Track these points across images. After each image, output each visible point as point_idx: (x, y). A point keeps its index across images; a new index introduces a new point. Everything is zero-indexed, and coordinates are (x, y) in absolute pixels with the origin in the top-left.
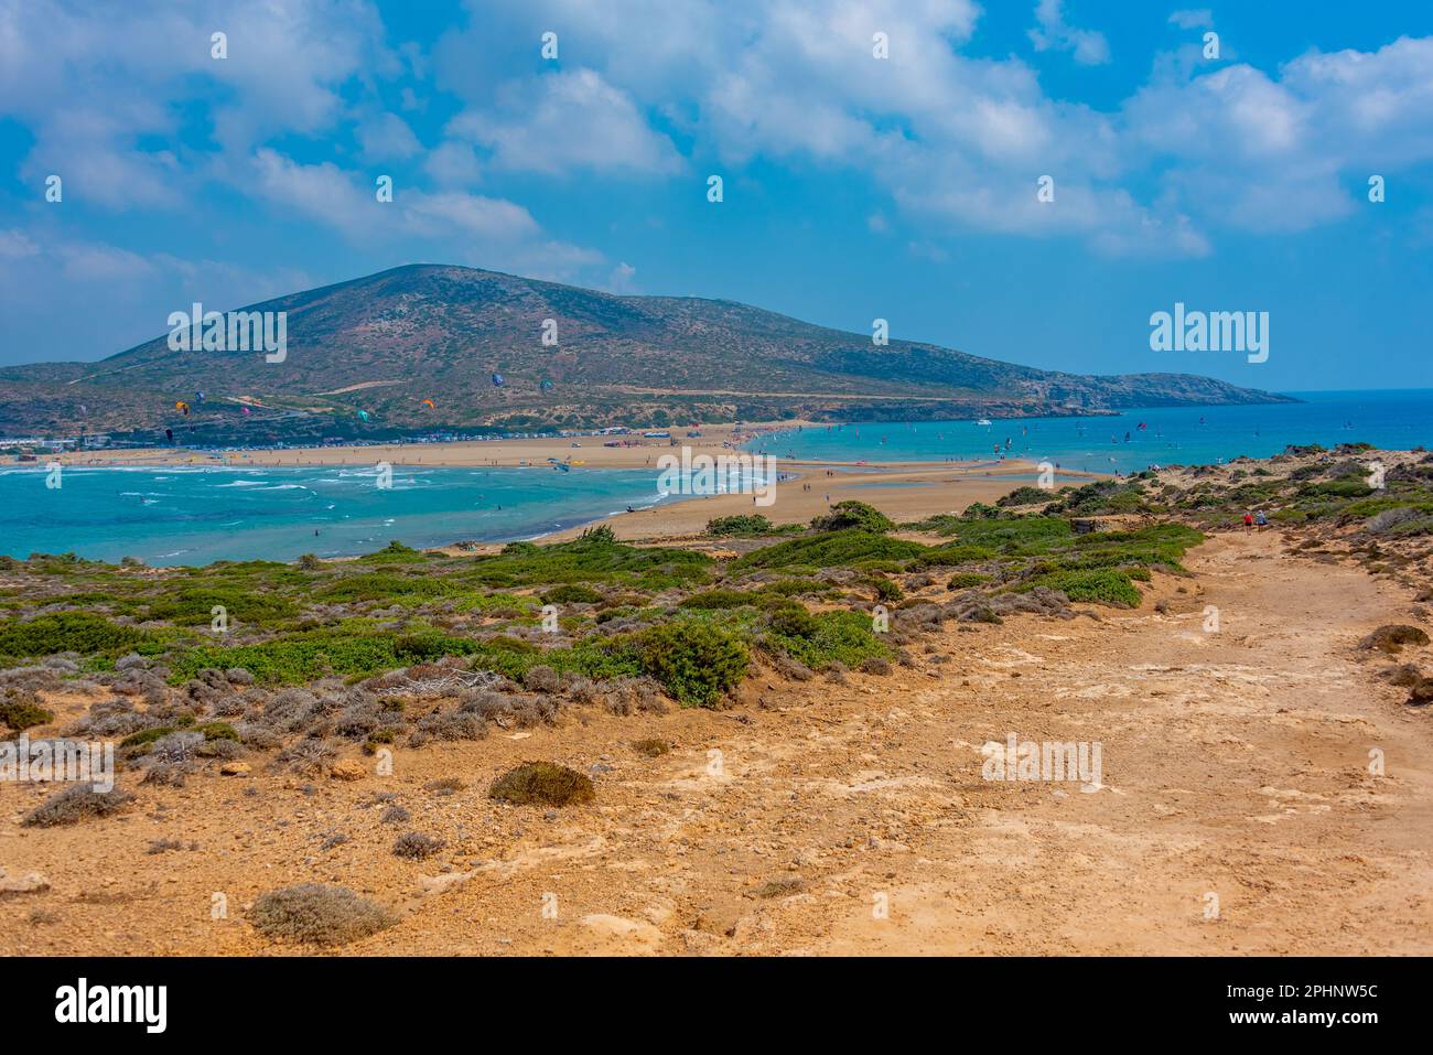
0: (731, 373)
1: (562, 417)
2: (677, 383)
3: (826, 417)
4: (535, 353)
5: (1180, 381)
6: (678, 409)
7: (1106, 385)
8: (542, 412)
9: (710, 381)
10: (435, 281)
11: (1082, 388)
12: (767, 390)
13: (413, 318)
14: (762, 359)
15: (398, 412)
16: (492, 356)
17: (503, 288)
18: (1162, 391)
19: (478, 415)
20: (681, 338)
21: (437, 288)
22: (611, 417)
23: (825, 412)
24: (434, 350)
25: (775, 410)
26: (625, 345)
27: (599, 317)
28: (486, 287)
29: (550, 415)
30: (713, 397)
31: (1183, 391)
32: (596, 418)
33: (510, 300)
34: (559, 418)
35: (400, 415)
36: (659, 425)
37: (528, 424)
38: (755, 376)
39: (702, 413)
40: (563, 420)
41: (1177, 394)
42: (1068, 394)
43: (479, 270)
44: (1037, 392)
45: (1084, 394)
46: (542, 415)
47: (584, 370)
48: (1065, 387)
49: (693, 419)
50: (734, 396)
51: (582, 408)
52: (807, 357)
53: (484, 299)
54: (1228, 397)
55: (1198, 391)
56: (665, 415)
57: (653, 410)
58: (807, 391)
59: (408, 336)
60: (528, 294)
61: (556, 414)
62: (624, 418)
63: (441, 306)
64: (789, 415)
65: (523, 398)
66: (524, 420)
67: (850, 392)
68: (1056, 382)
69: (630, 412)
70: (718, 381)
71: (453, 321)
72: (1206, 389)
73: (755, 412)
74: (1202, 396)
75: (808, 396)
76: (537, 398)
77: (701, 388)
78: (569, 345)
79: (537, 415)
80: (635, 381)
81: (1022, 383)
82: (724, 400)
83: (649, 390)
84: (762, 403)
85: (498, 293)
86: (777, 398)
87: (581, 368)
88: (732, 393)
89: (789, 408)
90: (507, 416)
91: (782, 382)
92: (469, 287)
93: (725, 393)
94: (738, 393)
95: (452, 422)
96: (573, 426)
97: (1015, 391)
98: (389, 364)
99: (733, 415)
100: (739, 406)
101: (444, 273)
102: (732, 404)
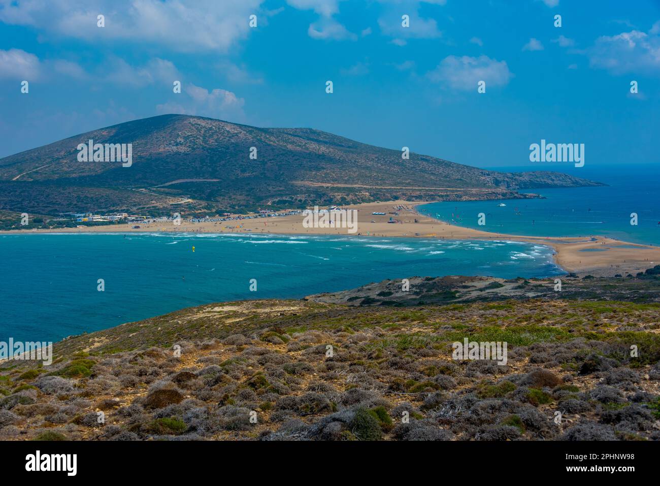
0: (355, 176)
1: (302, 200)
2: (333, 181)
3: (414, 199)
5: (551, 175)
6: (350, 196)
7: (517, 177)
9: (348, 180)
10: (192, 125)
11: (506, 179)
12: (377, 184)
14: (360, 166)
15: (222, 197)
16: (235, 165)
17: (228, 129)
18: (542, 180)
19: (262, 200)
21: (193, 128)
22: (323, 200)
23: (413, 197)
25: (389, 195)
26: (297, 160)
28: (219, 129)
29: (296, 199)
31: (553, 180)
32: (316, 201)
33: (233, 136)
34: (300, 201)
35: (224, 199)
36: (346, 204)
37: (287, 204)
38: (366, 176)
40: (303, 202)
41: (550, 182)
42: (501, 182)
43: (211, 119)
44: (489, 182)
45: (508, 182)
47: (283, 174)
48: (499, 179)
49: (358, 201)
50: (365, 188)
52: (379, 165)
53: (220, 135)
54: (573, 183)
55: (559, 180)
56: (345, 199)
57: (340, 196)
58: (395, 185)
60: (241, 132)
61: (299, 199)
64: (396, 198)
65: (278, 191)
66: (285, 202)
67: (412, 185)
68: (495, 177)
69: (330, 197)
70: (351, 180)
72: (563, 179)
73: (379, 196)
74: (561, 183)
75: (398, 188)
76: (284, 190)
77: (346, 183)
78: (271, 160)
79: (290, 199)
80: (312, 179)
81: (482, 177)
82: (361, 190)
83: (320, 184)
84: (381, 192)
85: (226, 132)
86: (385, 189)
87: (281, 172)
88: (362, 186)
89: (395, 194)
90: (277, 200)
91: (381, 180)
92: (211, 129)
93: (359, 186)
94: (365, 186)
95: (251, 203)
96: (308, 205)
97: (481, 182)
98: (185, 170)
99: (372, 198)
100: (370, 193)
101: (195, 121)
102: (366, 192)
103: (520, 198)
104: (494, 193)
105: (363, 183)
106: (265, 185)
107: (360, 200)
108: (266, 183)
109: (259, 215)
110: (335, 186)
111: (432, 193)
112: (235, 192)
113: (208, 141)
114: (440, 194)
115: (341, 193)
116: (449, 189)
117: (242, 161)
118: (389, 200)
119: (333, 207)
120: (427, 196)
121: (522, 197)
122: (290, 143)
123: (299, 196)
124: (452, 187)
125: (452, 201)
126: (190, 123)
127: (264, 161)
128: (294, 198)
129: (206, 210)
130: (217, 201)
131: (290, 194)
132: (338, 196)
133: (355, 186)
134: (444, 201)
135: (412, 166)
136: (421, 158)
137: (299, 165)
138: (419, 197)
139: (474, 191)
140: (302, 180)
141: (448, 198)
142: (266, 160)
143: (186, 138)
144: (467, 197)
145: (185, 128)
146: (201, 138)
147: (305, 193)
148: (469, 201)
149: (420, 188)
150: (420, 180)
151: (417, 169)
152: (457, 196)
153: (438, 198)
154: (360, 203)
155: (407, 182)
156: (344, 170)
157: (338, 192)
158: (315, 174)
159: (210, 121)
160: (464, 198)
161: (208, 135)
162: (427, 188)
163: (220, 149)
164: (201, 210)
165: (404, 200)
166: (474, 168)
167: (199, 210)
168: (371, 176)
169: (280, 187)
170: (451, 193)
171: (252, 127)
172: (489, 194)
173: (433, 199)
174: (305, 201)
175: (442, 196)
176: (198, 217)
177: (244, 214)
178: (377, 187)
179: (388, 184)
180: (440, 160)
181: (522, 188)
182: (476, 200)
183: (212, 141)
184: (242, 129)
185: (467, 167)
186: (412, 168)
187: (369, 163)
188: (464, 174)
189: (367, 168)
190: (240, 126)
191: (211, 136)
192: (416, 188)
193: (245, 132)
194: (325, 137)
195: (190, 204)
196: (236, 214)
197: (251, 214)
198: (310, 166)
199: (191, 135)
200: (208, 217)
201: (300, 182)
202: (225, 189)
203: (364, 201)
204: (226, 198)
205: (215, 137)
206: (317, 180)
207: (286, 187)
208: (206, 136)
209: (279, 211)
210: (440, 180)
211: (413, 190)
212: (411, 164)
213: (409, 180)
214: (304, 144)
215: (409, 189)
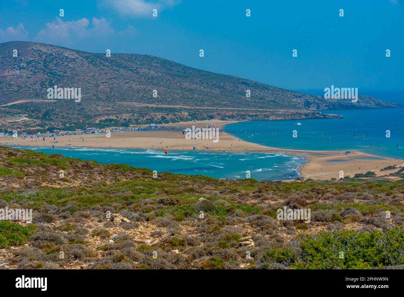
0: (178, 97)
1: (126, 119)
2: (157, 102)
3: (227, 118)
4: (90, 86)
6: (170, 116)
8: (118, 117)
9: (171, 101)
10: (35, 51)
11: (317, 101)
12: (197, 105)
13: (30, 69)
14: (184, 88)
15: (56, 116)
17: (66, 55)
19: (91, 118)
20: (148, 79)
21: (37, 55)
22: (145, 119)
23: (226, 116)
24: (44, 84)
25: (205, 115)
26: (127, 83)
27: (111, 69)
28: (58, 54)
29: (121, 118)
30: (176, 109)
31: (359, 102)
32: (139, 119)
33: (71, 61)
34: (125, 119)
35: (57, 118)
36: (165, 123)
37: (113, 122)
38: (188, 98)
39: (179, 117)
41: (356, 104)
42: (311, 104)
43: (52, 46)
44: (300, 104)
45: (318, 104)
46: (118, 118)
47: (114, 95)
48: (310, 101)
49: (176, 120)
50: (185, 108)
51: (133, 115)
52: (202, 88)
53: (59, 60)
54: (377, 105)
55: (364, 102)
56: (165, 118)
57: (161, 116)
58: (213, 106)
59: (30, 78)
60: (78, 58)
61: (123, 118)
62: (150, 119)
63: (40, 63)
64: (212, 117)
65: (106, 110)
66: (111, 120)
67: (228, 106)
68: (306, 99)
69: (152, 116)
70: (174, 101)
71: (48, 71)
72: (368, 101)
73: (196, 115)
74: (366, 104)
75: (215, 108)
77: (168, 104)
78: (103, 83)
79: (116, 118)
80: (139, 100)
81: (293, 99)
82: (181, 110)
83: (146, 105)
84: (199, 112)
85: (64, 57)
86: (203, 109)
87: (112, 94)
88: (183, 107)
89: (210, 114)
90: (104, 119)
91: (201, 101)
92: (51, 55)
93: (180, 107)
94: (185, 107)
95: (81, 121)
96: (131, 123)
97: (292, 103)
98: (26, 91)
99: (190, 117)
100: (189, 113)
101: (37, 47)
102: (186, 112)
103: (321, 118)
104: (298, 113)
105: (184, 104)
106: (95, 106)
107: (179, 119)
108: (95, 104)
109: (85, 132)
110: (159, 106)
111: (243, 113)
112: (68, 111)
113: (48, 66)
114: (251, 114)
115: (162, 112)
116: (260, 110)
117: (78, 84)
118: (205, 119)
119: (152, 125)
120: (239, 116)
121: (322, 117)
122: (123, 68)
123: (123, 115)
124: (263, 108)
125: (261, 120)
126: (32, 49)
127: (97, 83)
128: (120, 117)
129: (40, 128)
130: (51, 120)
131: (115, 114)
132: (159, 116)
133: (176, 106)
134: (253, 120)
135: (232, 89)
136: (242, 82)
137: (128, 87)
138: (232, 117)
139: (281, 111)
140: (130, 101)
141: (257, 117)
142: (99, 83)
143: (28, 63)
144: (274, 117)
145: (28, 54)
146: (42, 63)
147: (130, 113)
148: (275, 120)
149: (234, 109)
150: (236, 101)
151: (235, 92)
152: (265, 116)
153: (248, 117)
154: (178, 122)
155: (224, 103)
156: (169, 92)
157: (159, 112)
158: (143, 96)
159: (51, 48)
160: (271, 118)
161: (48, 60)
162: (240, 109)
163: (59, 73)
164: (35, 127)
165: (219, 119)
166: (289, 91)
167: (33, 127)
168: (193, 97)
169: (108, 107)
170: (260, 114)
171: (88, 53)
172: (293, 114)
173: (244, 118)
174: (130, 119)
175: (252, 116)
176: (30, 133)
177: (72, 131)
178: (196, 108)
179: (206, 105)
180: (259, 83)
181: (330, 109)
182: (281, 120)
183: (51, 66)
184: (80, 56)
185: (282, 89)
186: (232, 90)
187: (193, 86)
188: (278, 96)
189: (191, 90)
190: (78, 52)
191: (51, 61)
192: (231, 109)
193: (82, 58)
194: (157, 63)
195: (26, 122)
196: (65, 130)
197: (79, 131)
198: (139, 88)
199: (33, 60)
200: (39, 133)
201: (128, 103)
202: (59, 109)
203: (182, 119)
204: (59, 117)
205: (55, 62)
206: (144, 101)
207: (113, 108)
208: (47, 62)
209: (104, 128)
210: (255, 102)
211: (227, 110)
212: (231, 87)
213: (227, 102)
214: (135, 68)
215: (224, 110)
